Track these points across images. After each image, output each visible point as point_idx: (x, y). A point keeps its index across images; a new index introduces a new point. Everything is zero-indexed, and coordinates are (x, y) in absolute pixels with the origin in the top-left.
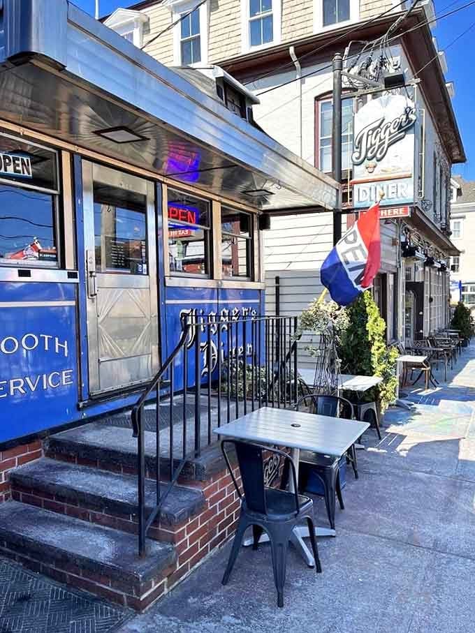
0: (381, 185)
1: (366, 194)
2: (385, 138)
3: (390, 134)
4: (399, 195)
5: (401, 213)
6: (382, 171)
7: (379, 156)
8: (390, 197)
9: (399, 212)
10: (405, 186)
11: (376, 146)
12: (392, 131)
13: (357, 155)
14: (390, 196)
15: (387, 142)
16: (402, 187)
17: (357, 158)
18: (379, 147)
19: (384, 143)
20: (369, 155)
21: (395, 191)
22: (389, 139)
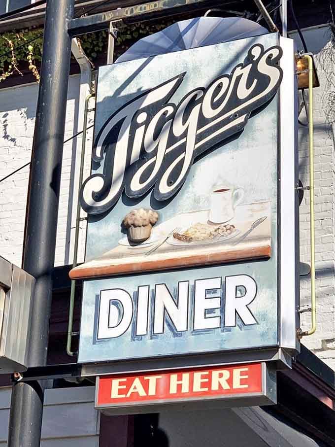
0: (172, 286)
1: (121, 314)
2: (185, 134)
3: (202, 121)
4: (230, 320)
5: (237, 385)
6: (176, 236)
7: (164, 188)
8: (197, 326)
9: (230, 381)
10: (250, 286)
11: (159, 159)
12: (209, 113)
13: (97, 184)
14: (201, 323)
15: (191, 147)
16: (241, 290)
17: (99, 196)
18: (168, 160)
19: (183, 148)
20: (136, 185)
21: (216, 303)
22: (199, 138)
